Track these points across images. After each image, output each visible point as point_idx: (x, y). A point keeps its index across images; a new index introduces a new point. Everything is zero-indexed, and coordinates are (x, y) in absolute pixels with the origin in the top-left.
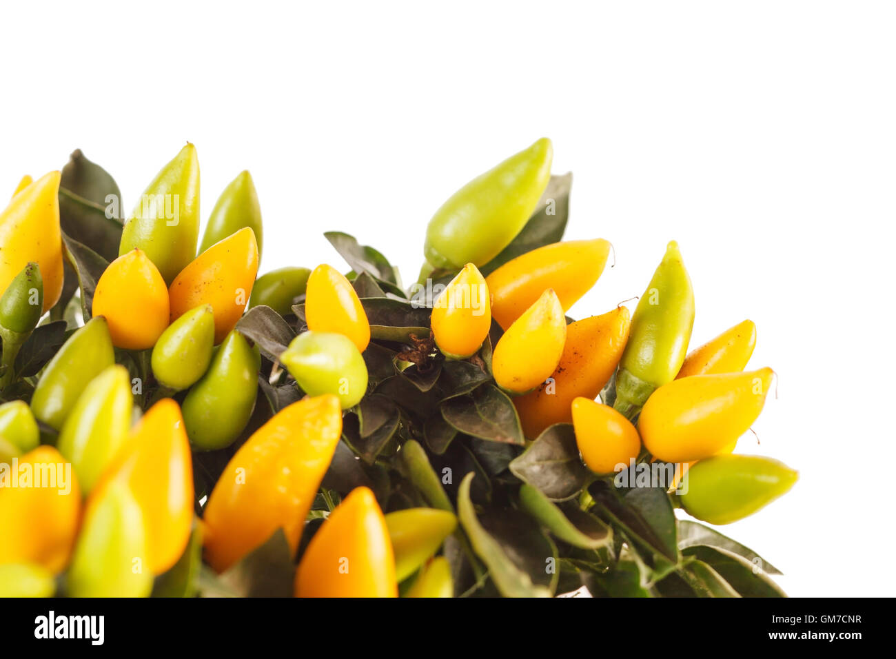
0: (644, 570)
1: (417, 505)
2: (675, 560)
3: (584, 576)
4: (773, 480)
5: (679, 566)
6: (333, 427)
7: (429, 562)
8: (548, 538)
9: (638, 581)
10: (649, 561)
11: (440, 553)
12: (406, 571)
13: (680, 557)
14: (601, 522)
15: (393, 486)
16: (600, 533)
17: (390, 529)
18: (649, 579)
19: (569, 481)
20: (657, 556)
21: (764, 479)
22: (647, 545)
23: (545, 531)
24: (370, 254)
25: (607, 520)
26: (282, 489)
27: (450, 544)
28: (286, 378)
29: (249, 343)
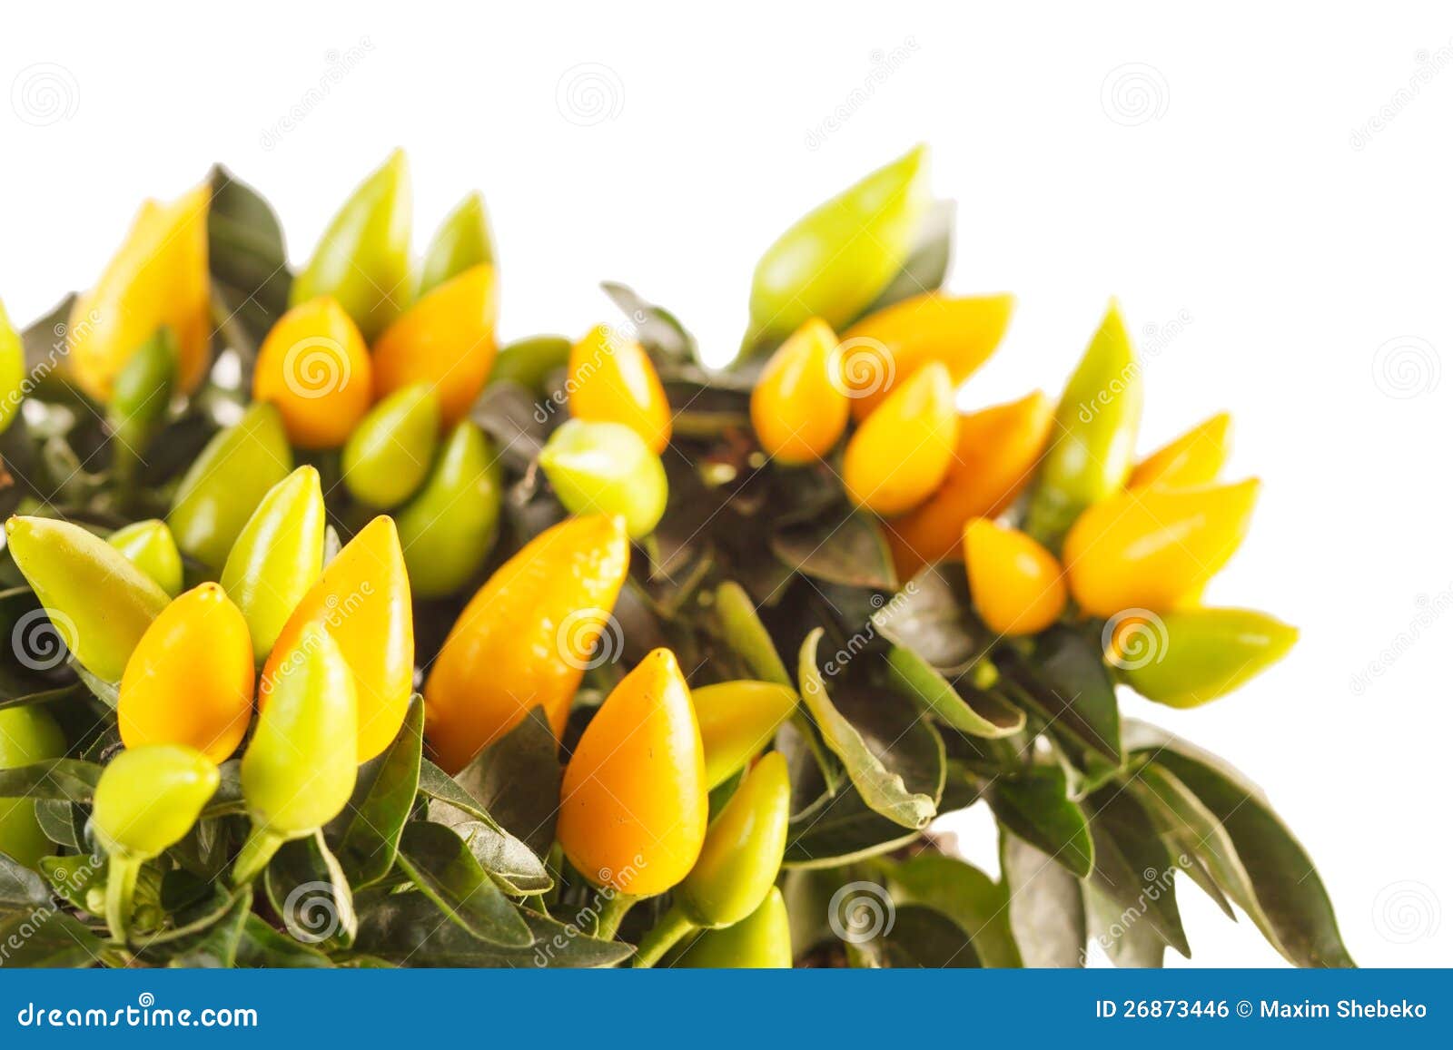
0: (1072, 776)
1: (736, 677)
2: (1117, 761)
3: (983, 785)
4: (1263, 640)
5: (1123, 769)
6: (616, 562)
7: (755, 762)
8: (931, 728)
9: (1064, 792)
10: (1078, 763)
11: (770, 747)
12: (721, 774)
13: (1125, 758)
14: (1008, 705)
15: (701, 649)
16: (1009, 719)
17: (699, 710)
18: (1079, 790)
19: (960, 644)
20: (1090, 756)
21: (1249, 639)
22: (1076, 739)
23: (925, 716)
24: (661, 315)
25: (1017, 702)
26: (541, 652)
27: (786, 733)
28: (544, 490)
29: (489, 439)
